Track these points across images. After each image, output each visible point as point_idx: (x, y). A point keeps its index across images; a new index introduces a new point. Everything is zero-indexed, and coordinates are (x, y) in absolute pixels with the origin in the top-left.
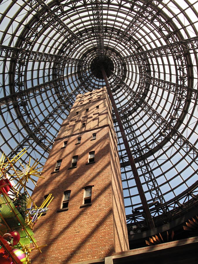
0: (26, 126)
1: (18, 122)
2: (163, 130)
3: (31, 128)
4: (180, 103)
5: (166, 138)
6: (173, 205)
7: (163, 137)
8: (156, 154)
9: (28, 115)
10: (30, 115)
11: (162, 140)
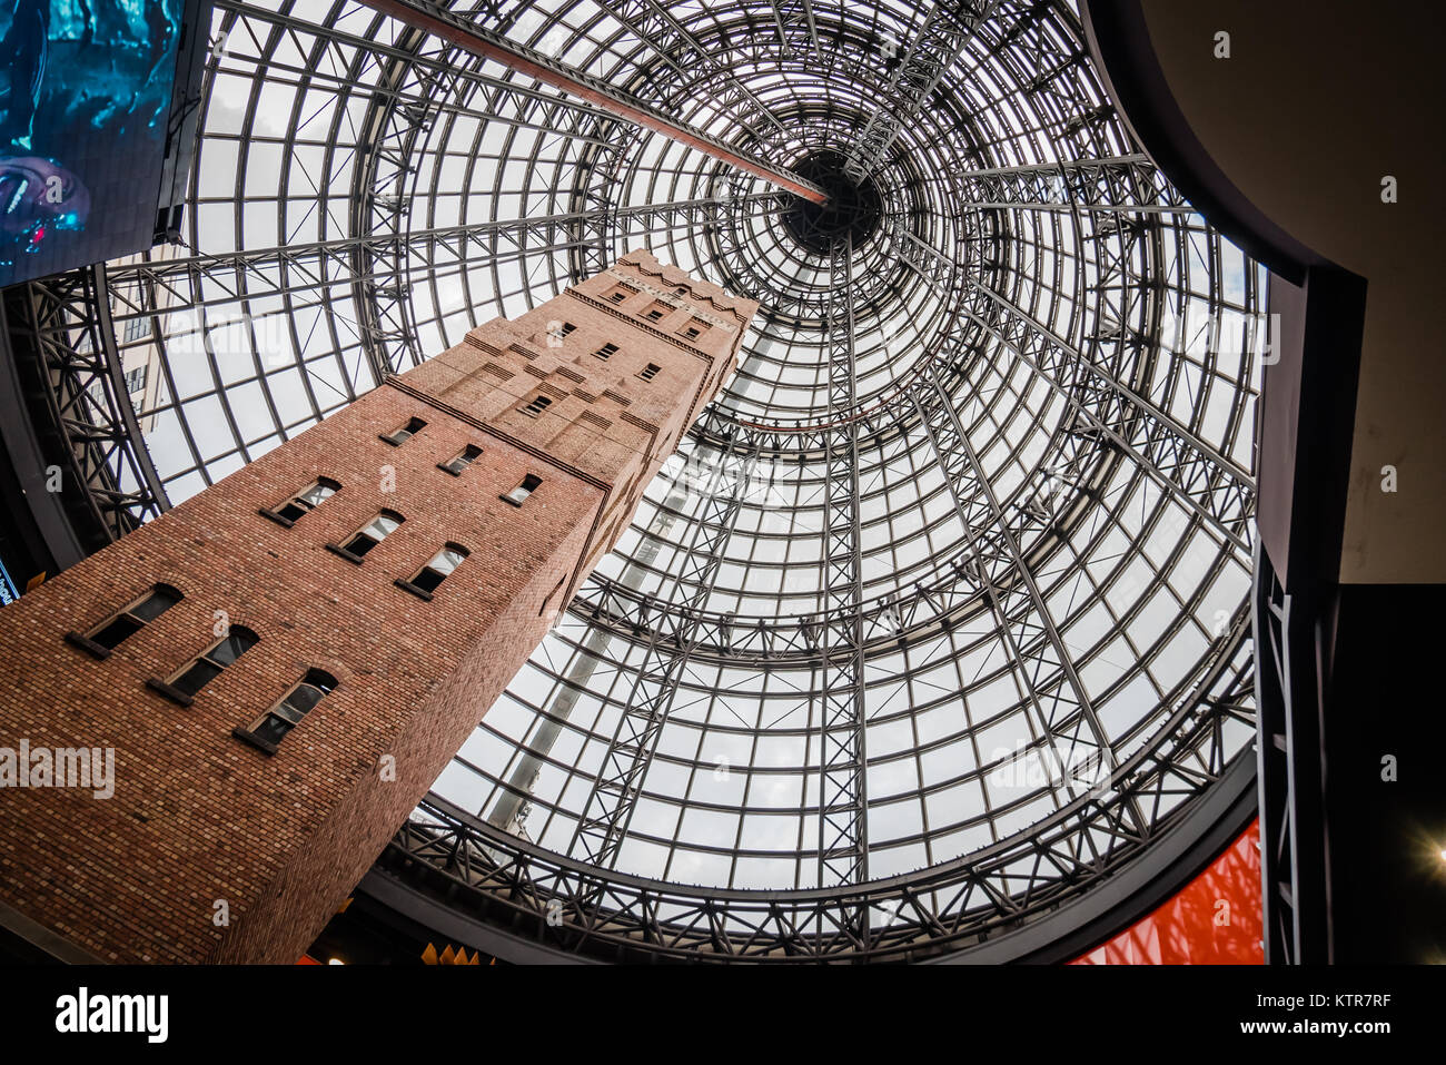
0: (362, 199)
1: (344, 159)
2: (822, 618)
3: (376, 220)
4: (954, 582)
5: (809, 652)
6: (627, 900)
7: (801, 642)
8: (731, 678)
9: (404, 167)
10: (410, 178)
11: (792, 648)
